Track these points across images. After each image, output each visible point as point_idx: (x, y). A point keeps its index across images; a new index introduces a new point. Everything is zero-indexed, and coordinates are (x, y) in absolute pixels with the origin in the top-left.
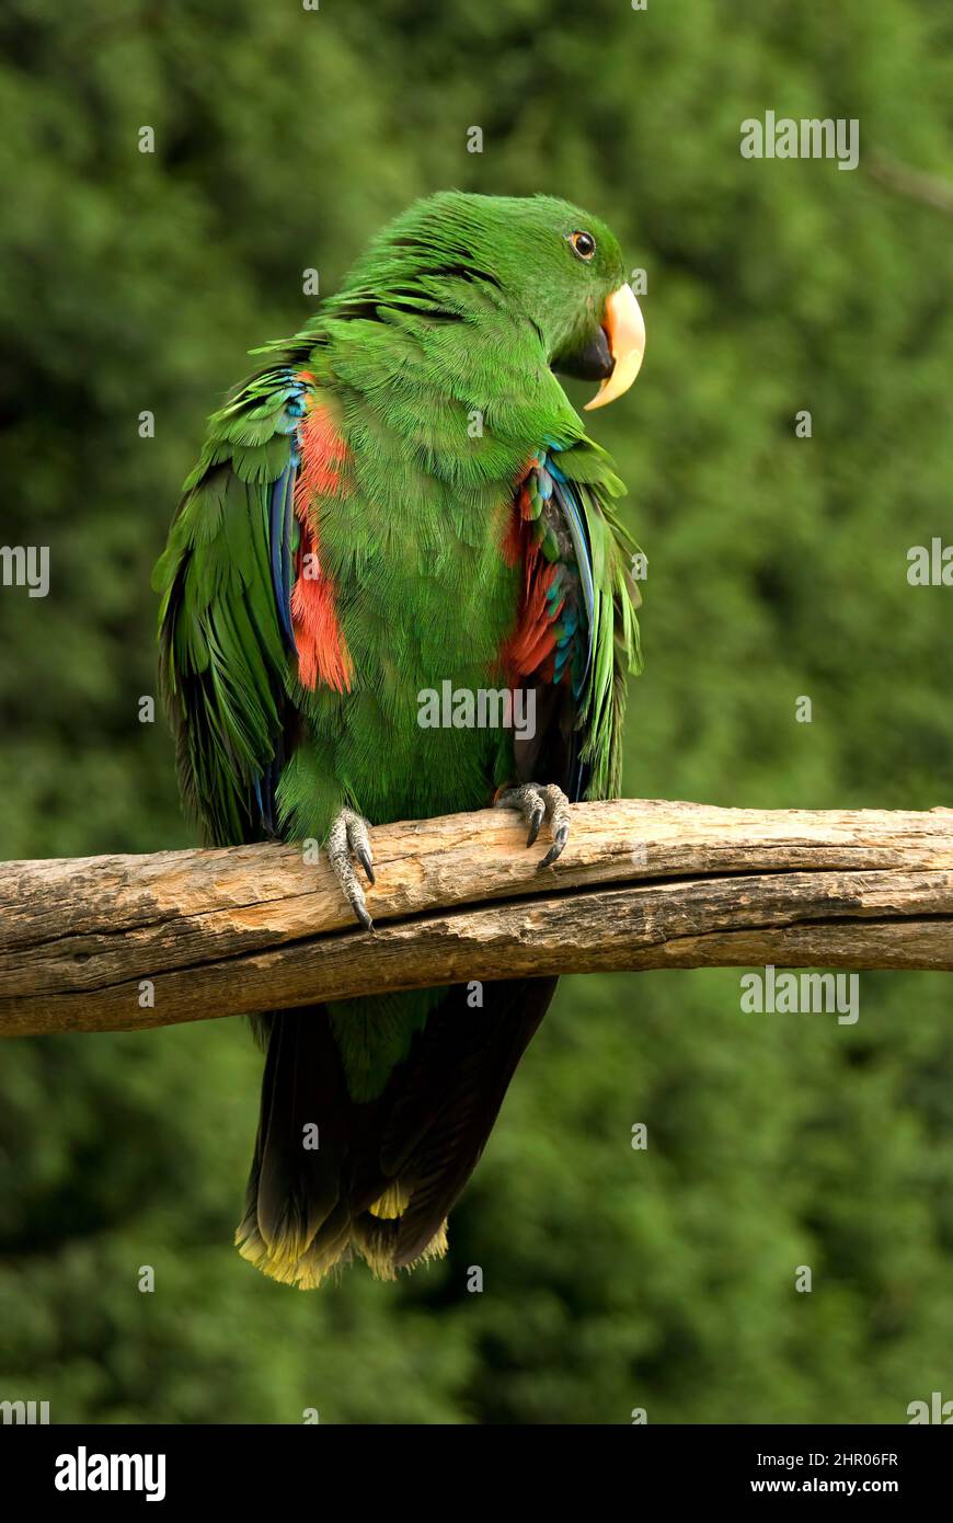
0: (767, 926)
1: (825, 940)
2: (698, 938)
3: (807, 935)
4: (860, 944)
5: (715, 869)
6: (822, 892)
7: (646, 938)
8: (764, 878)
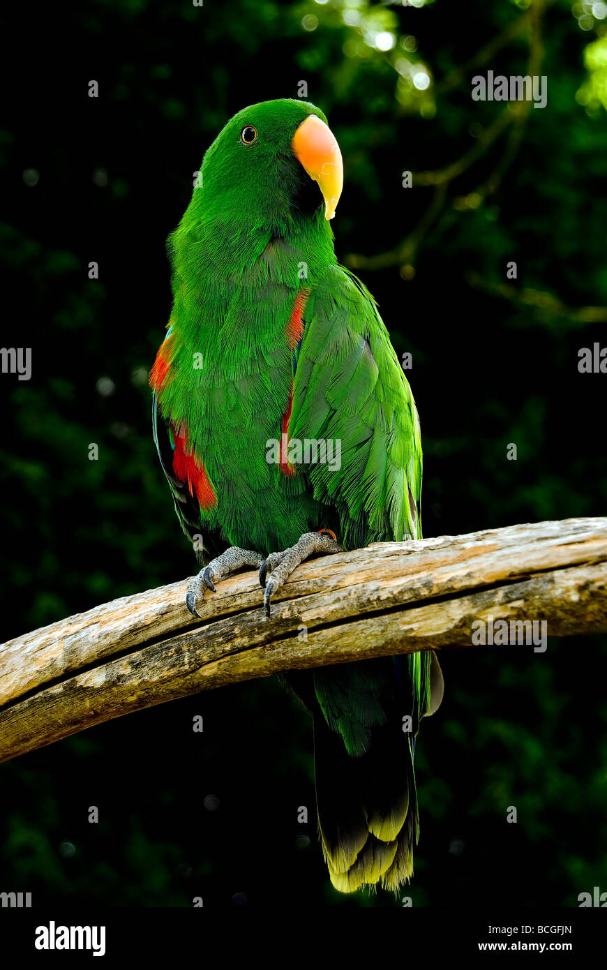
0: (253, 646)
1: (290, 649)
2: (218, 662)
3: (280, 647)
4: (310, 648)
5: (222, 613)
6: (279, 617)
7: (187, 667)
8: (249, 613)
